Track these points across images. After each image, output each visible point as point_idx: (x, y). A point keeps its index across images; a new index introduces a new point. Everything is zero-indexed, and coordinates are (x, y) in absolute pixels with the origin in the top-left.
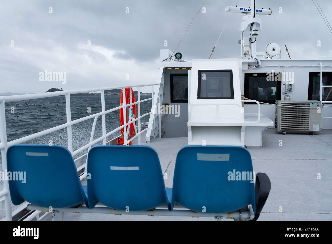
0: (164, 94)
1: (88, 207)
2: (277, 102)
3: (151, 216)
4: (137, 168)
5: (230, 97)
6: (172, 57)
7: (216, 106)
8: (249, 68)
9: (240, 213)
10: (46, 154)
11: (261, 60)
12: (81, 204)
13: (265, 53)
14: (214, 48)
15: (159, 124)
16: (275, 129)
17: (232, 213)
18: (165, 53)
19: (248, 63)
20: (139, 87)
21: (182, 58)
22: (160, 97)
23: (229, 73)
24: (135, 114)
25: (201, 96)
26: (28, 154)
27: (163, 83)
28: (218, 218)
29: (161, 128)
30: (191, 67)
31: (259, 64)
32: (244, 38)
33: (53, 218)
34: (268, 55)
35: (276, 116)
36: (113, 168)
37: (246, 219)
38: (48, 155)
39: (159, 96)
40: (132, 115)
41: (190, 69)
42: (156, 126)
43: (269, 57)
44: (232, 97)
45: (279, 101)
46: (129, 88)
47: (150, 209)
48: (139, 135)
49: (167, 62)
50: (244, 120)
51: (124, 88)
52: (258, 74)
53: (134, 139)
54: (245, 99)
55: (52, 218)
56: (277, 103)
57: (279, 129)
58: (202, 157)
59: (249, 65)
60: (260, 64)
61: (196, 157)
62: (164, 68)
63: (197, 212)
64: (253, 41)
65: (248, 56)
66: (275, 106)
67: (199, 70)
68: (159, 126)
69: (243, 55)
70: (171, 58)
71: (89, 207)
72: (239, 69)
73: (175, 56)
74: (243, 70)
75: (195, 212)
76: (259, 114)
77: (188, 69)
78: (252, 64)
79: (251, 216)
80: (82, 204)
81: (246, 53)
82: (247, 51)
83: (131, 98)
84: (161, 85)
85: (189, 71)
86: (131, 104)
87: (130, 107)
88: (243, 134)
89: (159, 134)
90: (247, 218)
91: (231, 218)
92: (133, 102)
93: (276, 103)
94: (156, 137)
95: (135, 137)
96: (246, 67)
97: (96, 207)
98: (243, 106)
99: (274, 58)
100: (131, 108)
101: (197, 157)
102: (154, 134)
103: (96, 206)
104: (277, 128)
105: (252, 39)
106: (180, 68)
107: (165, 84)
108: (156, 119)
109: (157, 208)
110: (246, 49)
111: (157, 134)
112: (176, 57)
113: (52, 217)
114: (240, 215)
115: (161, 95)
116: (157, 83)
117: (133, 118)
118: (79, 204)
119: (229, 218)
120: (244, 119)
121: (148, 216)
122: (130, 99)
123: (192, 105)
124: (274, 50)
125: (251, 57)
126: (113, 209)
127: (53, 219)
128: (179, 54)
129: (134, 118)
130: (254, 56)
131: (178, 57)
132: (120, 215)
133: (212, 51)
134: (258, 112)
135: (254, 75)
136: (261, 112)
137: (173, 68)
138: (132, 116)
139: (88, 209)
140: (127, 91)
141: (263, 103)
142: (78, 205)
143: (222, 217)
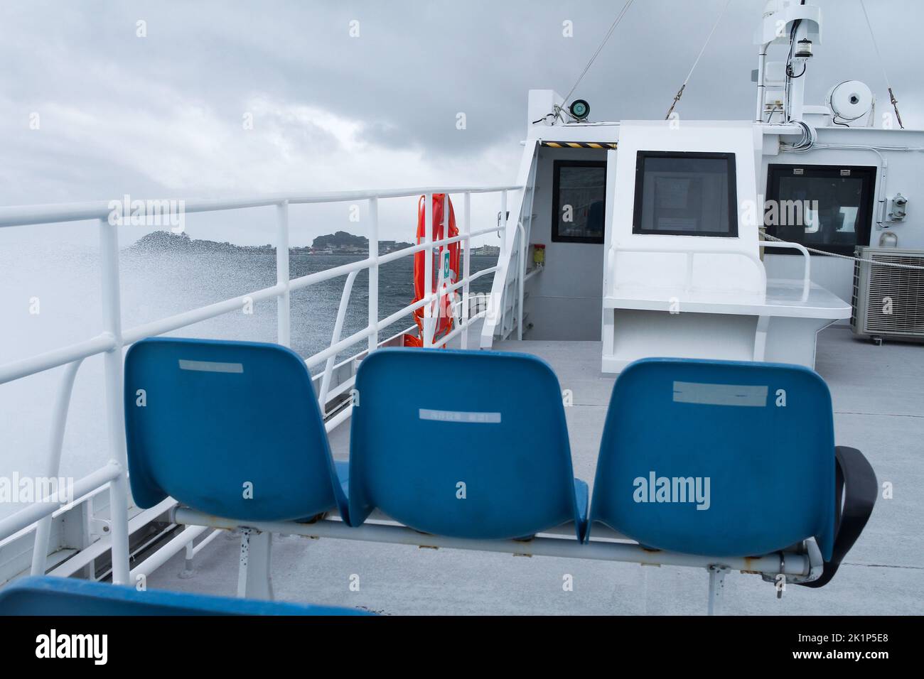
0: (534, 217)
1: (348, 522)
2: (861, 250)
3: (525, 555)
4: (495, 418)
5: (726, 230)
6: (562, 113)
7: (686, 255)
8: (780, 151)
9: (782, 560)
10: (237, 368)
11: (817, 130)
12: (322, 514)
13: (828, 110)
14: (682, 89)
15: (517, 301)
16: (851, 329)
17: (758, 558)
18: (542, 101)
19: (780, 135)
20: (467, 193)
21: (589, 117)
22: (524, 225)
23: (725, 162)
24: (455, 271)
25: (645, 226)
26: (186, 365)
27: (534, 186)
28: (718, 572)
29: (524, 314)
30: (616, 143)
31: (812, 141)
32: (767, 64)
33: (245, 550)
34: (837, 114)
35: (856, 291)
36: (426, 414)
37: (797, 577)
38: (242, 371)
39: (522, 220)
40: (447, 271)
41: (614, 148)
42: (510, 305)
43: (838, 120)
44: (733, 231)
45: (865, 249)
46: (441, 195)
47: (524, 535)
48: (464, 329)
49: (546, 125)
50: (767, 298)
51: (428, 195)
52: (806, 168)
53: (449, 341)
54: (766, 240)
55: (242, 549)
56: (860, 254)
57: (863, 328)
58: (686, 392)
59: (782, 143)
60: (816, 140)
61: (670, 392)
62: (538, 142)
63: (658, 550)
64: (796, 73)
65: (778, 117)
66: (854, 262)
67: (638, 152)
68: (517, 305)
69: (763, 113)
70: (557, 115)
71: (351, 522)
72: (756, 152)
73: (569, 110)
74: (764, 156)
75: (650, 550)
76: (807, 283)
77: (606, 147)
78: (792, 140)
79: (812, 571)
80: (326, 515)
81: (774, 108)
82: (777, 102)
83: (446, 224)
84: (528, 190)
85: (610, 152)
86: (447, 240)
87: (441, 248)
88: (760, 337)
89: (516, 330)
90: (801, 575)
91: (756, 573)
92: (450, 235)
93: (855, 252)
94: (508, 338)
95: (452, 333)
96: (774, 147)
97: (366, 524)
98: (762, 259)
99: (854, 125)
100: (446, 251)
101: (673, 392)
102: (503, 328)
103: (368, 521)
104: (855, 325)
105: (793, 66)
106: (584, 145)
107: (537, 188)
108: (509, 286)
109: (539, 535)
110: (771, 96)
111: (511, 330)
112: (572, 111)
113: (243, 546)
114: (783, 564)
115: (526, 220)
116: (518, 184)
117: (448, 280)
118: (319, 515)
119: (747, 572)
120: (765, 296)
121: (514, 556)
122: (442, 227)
123: (617, 250)
124: (854, 100)
125: (789, 117)
126: (418, 532)
127: (243, 551)
128: (582, 105)
129: (452, 280)
130: (797, 115)
131: (577, 113)
132: (434, 550)
133: (676, 99)
134: (803, 278)
135: (796, 172)
136: (812, 278)
137: (564, 145)
138: (446, 275)
139: (348, 527)
140: (437, 203)
141: (821, 252)
142: (316, 516)
143: (728, 569)
